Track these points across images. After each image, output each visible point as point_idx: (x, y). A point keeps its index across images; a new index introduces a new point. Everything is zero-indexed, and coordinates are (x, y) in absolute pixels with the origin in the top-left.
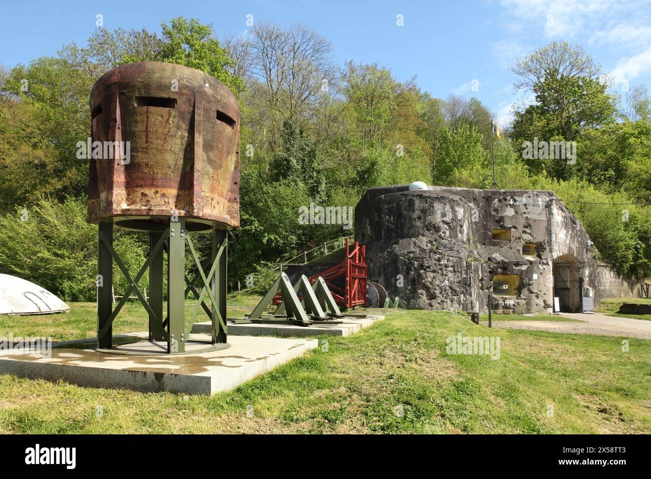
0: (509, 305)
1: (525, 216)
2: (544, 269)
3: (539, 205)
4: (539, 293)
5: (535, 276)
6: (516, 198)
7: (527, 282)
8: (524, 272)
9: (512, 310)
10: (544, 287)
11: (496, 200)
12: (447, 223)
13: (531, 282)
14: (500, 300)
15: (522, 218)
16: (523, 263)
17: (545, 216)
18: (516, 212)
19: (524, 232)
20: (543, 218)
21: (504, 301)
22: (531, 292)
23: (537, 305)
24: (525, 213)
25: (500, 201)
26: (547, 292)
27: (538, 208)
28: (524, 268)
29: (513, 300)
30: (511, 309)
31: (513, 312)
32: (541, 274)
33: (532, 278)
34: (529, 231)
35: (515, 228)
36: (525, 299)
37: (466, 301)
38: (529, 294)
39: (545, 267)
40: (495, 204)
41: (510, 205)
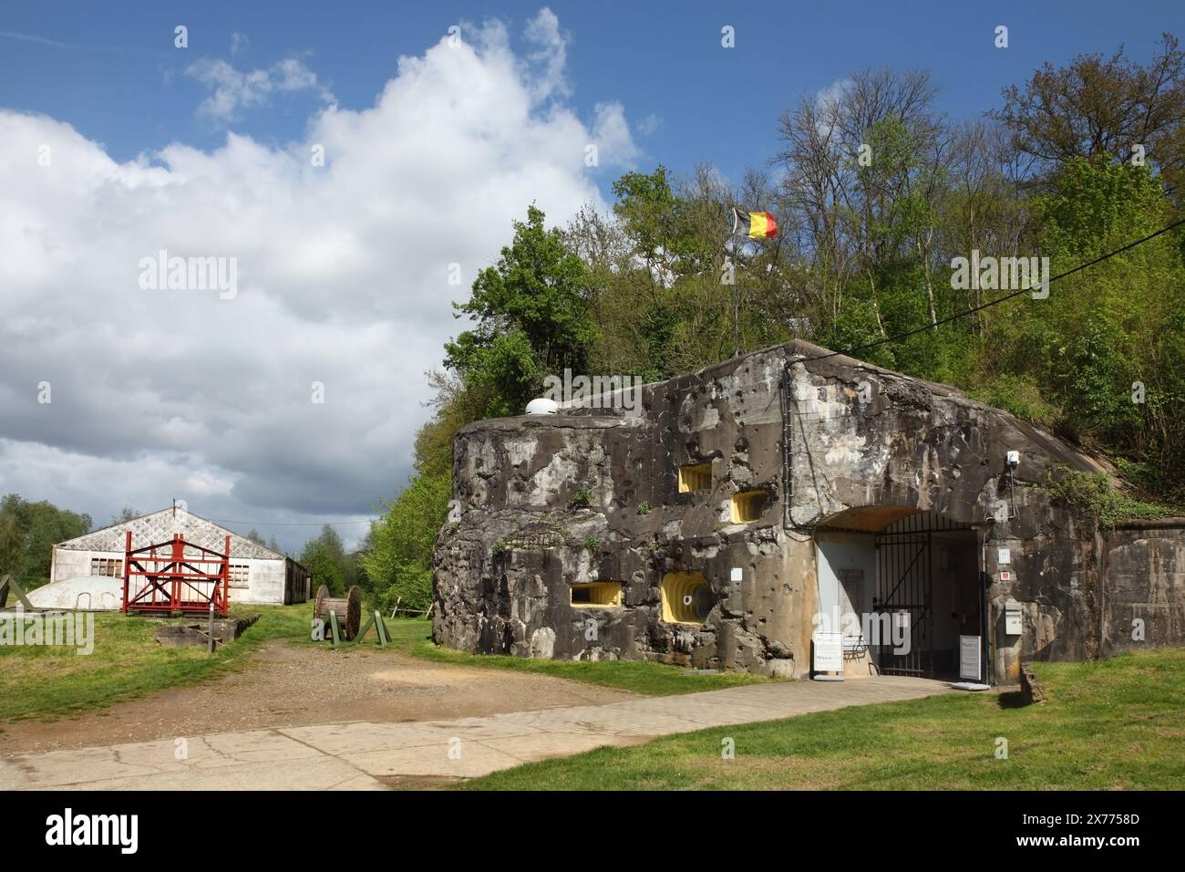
0: (684, 641)
1: (738, 421)
2: (762, 553)
3: (766, 385)
4: (748, 616)
5: (736, 574)
6: (722, 381)
7: (718, 588)
8: (711, 564)
9: (689, 657)
10: (760, 601)
11: (688, 396)
12: (486, 477)
13: (726, 589)
14: (668, 630)
15: (733, 426)
16: (710, 541)
17: (778, 411)
18: (722, 417)
19: (738, 462)
20: (774, 417)
21: (676, 634)
22: (727, 615)
23: (741, 648)
24: (738, 414)
25: (694, 396)
26: (768, 616)
27: (763, 395)
28: (712, 553)
29: (691, 633)
30: (688, 653)
31: (691, 661)
32: (754, 565)
33: (728, 577)
34: (745, 458)
35: (719, 454)
36: (713, 631)
37: (489, 624)
38: (723, 618)
39: (766, 548)
40: (685, 406)
41: (712, 401)
